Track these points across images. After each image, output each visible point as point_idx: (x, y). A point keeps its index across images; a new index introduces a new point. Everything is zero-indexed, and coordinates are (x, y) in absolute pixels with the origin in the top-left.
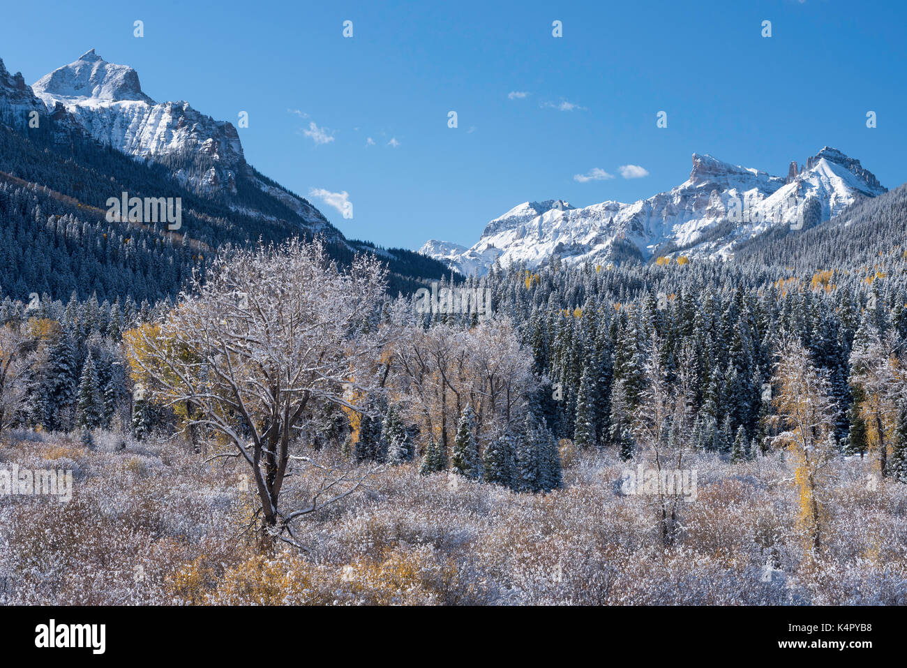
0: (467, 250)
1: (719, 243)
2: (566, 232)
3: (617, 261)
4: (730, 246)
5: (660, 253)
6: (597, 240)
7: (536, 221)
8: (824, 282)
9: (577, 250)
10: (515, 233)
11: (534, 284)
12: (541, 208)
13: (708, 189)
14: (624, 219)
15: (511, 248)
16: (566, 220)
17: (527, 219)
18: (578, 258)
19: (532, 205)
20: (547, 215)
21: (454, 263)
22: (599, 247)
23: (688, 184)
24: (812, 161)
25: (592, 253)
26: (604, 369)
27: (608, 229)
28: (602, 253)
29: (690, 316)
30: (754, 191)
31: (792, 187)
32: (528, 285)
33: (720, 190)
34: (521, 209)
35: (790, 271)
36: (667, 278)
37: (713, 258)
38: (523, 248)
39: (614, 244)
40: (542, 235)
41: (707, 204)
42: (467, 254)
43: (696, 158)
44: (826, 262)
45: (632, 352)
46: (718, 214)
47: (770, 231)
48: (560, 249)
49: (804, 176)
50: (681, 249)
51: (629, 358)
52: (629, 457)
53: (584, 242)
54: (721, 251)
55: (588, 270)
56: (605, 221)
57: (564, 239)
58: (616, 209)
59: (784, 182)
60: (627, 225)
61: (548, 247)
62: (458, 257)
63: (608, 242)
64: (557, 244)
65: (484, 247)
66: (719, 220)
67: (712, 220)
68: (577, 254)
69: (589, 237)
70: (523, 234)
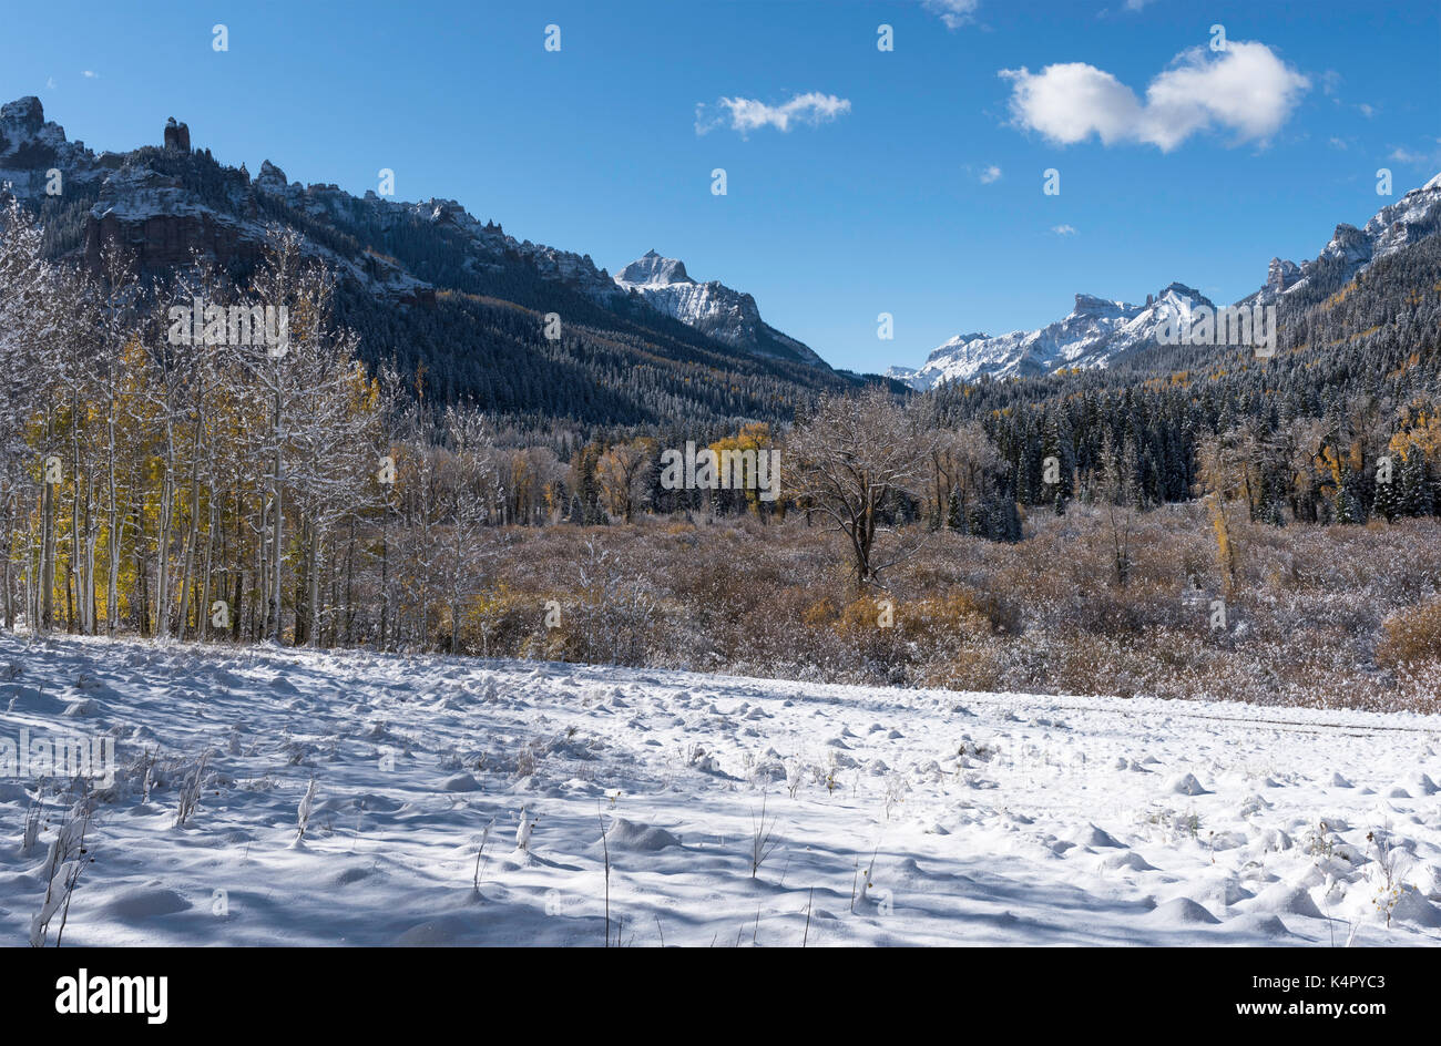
0: (916, 371)
1: (1098, 356)
2: (987, 355)
3: (1023, 372)
4: (1105, 357)
5: (1054, 367)
6: (1009, 360)
7: (965, 349)
8: (1180, 380)
9: (996, 367)
10: (950, 359)
11: (971, 394)
12: (967, 339)
13: (1087, 318)
14: (1028, 343)
15: (948, 369)
16: (986, 346)
17: (958, 347)
18: (996, 373)
19: (962, 338)
20: (973, 344)
21: (909, 381)
22: (1010, 364)
23: (1073, 315)
24: (1163, 294)
25: (1006, 369)
26: (1035, 452)
27: (1017, 351)
28: (1013, 368)
29: (1094, 411)
30: (1122, 319)
31: (1148, 313)
32: (967, 394)
33: (1096, 318)
34: (953, 341)
35: (1154, 374)
36: (1066, 384)
37: (1092, 366)
38: (957, 368)
39: (1021, 361)
40: (969, 358)
41: (1087, 329)
42: (916, 374)
43: (1078, 296)
44: (1178, 365)
45: (1055, 439)
46: (1095, 336)
47: (1134, 345)
48: (983, 367)
49: (1157, 304)
50: (1069, 362)
51: (1053, 443)
52: (1063, 513)
53: (1000, 361)
54: (1099, 362)
55: (1008, 382)
56: (1014, 345)
57: (985, 360)
58: (1020, 336)
59: (1143, 309)
60: (1030, 347)
61: (974, 366)
62: (911, 377)
63: (1017, 360)
64: (980, 364)
65: (929, 369)
66: (1096, 340)
67: (1091, 339)
68: (995, 370)
69: (1003, 357)
70: (956, 358)
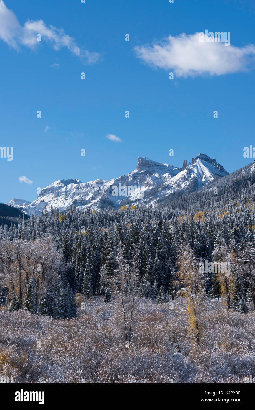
0: (31, 203)
1: (151, 199)
2: (78, 194)
3: (102, 208)
4: (156, 200)
5: (123, 204)
6: (93, 198)
7: (64, 189)
8: (200, 217)
9: (83, 203)
10: (54, 195)
11: (63, 219)
12: (66, 183)
13: (145, 173)
14: (106, 188)
15: (52, 202)
16: (78, 188)
17: (59, 188)
18: (84, 207)
19: (62, 182)
20: (69, 186)
21: (25, 209)
22: (94, 201)
23: (136, 171)
24: (194, 160)
25: (91, 204)
26: (97, 260)
27: (98, 193)
28: (95, 204)
29: (137, 234)
30: (167, 175)
31: (184, 173)
32: (60, 219)
33: (151, 174)
34: (56, 183)
35: (184, 212)
36: (126, 216)
37: (147, 206)
38: (58, 202)
39: (101, 200)
40: (67, 196)
41: (145, 181)
42: (30, 205)
43: (139, 158)
44: (201, 207)
45: (110, 251)
46: (150, 185)
47: (174, 193)
48: (75, 202)
49: (190, 167)
50: (133, 202)
51: (108, 254)
52: (109, 301)
53: (87, 199)
54: (151, 203)
55: (89, 212)
56: (97, 189)
57: (77, 198)
58: (102, 183)
59: (181, 170)
60: (107, 191)
61: (69, 202)
62: (26, 206)
63: (98, 199)
64: (74, 200)
65: (39, 202)
66: (150, 188)
67: (147, 188)
68: (83, 205)
69: (89, 197)
70: (57, 195)
